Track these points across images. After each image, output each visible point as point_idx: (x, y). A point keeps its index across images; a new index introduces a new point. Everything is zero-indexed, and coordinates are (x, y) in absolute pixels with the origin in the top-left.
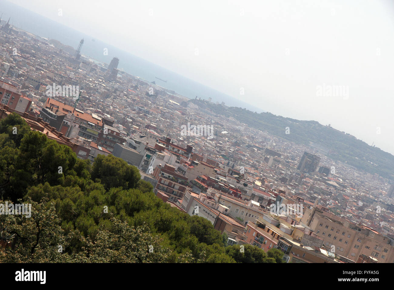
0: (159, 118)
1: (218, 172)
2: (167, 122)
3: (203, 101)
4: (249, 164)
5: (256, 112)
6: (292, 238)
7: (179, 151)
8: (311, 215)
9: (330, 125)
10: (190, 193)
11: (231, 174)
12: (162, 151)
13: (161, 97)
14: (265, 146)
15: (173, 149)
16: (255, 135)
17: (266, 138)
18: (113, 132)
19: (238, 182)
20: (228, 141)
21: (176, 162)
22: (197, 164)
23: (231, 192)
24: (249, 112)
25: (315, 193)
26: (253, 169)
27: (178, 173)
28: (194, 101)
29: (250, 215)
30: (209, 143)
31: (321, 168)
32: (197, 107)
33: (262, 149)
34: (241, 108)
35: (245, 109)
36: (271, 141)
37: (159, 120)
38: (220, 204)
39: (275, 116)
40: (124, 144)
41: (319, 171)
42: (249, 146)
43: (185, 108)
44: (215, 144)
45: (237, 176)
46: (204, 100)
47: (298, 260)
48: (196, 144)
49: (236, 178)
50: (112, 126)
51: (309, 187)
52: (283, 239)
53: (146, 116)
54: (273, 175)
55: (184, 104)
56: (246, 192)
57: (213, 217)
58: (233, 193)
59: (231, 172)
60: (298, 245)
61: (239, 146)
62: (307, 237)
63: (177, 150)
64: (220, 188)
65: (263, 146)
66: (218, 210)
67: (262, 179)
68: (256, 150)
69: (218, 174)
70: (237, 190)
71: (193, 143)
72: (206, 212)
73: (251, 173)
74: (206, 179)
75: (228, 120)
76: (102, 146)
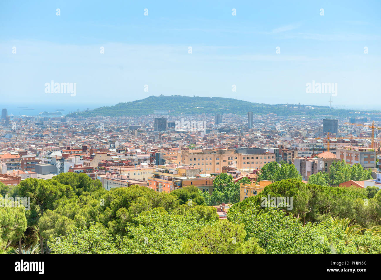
0: (52, 136)
1: (111, 154)
2: (58, 136)
3: (75, 113)
4: (124, 141)
5: (112, 106)
6: (179, 176)
7: (78, 152)
8: (182, 156)
9: (162, 95)
10: (100, 176)
11: (120, 153)
12: (68, 157)
13: (46, 122)
14: (128, 125)
15: (74, 152)
16: (118, 121)
17: (126, 120)
18: (29, 158)
19: (126, 156)
20: (103, 132)
21: (81, 160)
22: (95, 156)
23: (125, 164)
24: (108, 108)
25: (173, 141)
26: (127, 143)
27: (85, 166)
28: (69, 116)
29: (144, 173)
30: (91, 138)
31: (169, 124)
32: (72, 118)
33: (127, 128)
34: (101, 107)
35: (104, 107)
36: (130, 120)
37: (53, 138)
38: (122, 174)
39: (125, 103)
40: (40, 163)
41: (168, 127)
42: (118, 130)
43: (65, 123)
44: (96, 137)
45: (123, 152)
46: (75, 112)
48: (84, 143)
49: (123, 154)
50: (27, 155)
51: (168, 139)
52: (175, 179)
53: (42, 138)
54: (142, 141)
55: (63, 120)
56: (134, 160)
57: (126, 185)
58: (126, 163)
59: (118, 151)
60: (186, 178)
61: (111, 132)
62: (188, 171)
63: (77, 152)
64: (117, 165)
65: (126, 125)
66: (123, 178)
67: (137, 147)
68: (124, 130)
69: (111, 156)
70: (127, 161)
71: (82, 143)
72: (118, 184)
73: (128, 146)
74: (105, 162)
75: (96, 119)
76: (26, 170)
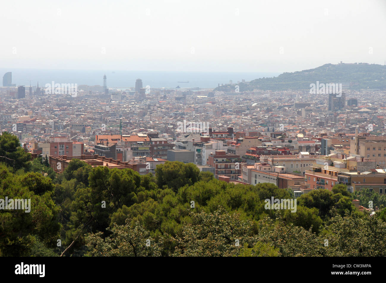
0: (195, 115)
1: (263, 140)
2: (203, 115)
3: (226, 86)
4: (286, 123)
5: (274, 77)
6: (347, 170)
7: (222, 135)
8: (357, 144)
9: (341, 62)
10: (247, 167)
11: (275, 137)
12: (208, 141)
13: (189, 97)
14: (293, 102)
15: (217, 135)
16: (281, 96)
17: (291, 96)
18: (161, 142)
19: (283, 142)
20: (260, 111)
21: (224, 145)
22: (242, 140)
23: (281, 152)
24: (268, 79)
25: (352, 124)
26: (291, 125)
27: (229, 154)
28: (219, 89)
29: (304, 165)
30: (245, 119)
31: (349, 102)
32: (223, 92)
33: (292, 105)
34: (260, 79)
35: (264, 78)
36: (297, 96)
37: (196, 117)
38: (275, 165)
39: (291, 74)
40: (174, 148)
41: (348, 105)
42: (280, 108)
43: (213, 98)
44: (251, 117)
45: (280, 137)
46: (226, 84)
47: (361, 187)
48: (234, 124)
49: (280, 139)
50: (158, 138)
51: (345, 121)
52: (340, 174)
53: (183, 117)
54: (310, 124)
55: (211, 94)
56: (293, 147)
57: (274, 179)
58: (283, 152)
59: (273, 135)
60: (356, 173)
61: (271, 111)
62: (360, 164)
63: (220, 136)
64: (269, 153)
65: (291, 103)
66: (276, 171)
67: (302, 131)
68: (287, 108)
69: (263, 142)
70: (284, 149)
71: (232, 124)
72: (266, 177)
73: (291, 130)
74: (255, 149)
75: (253, 93)
76: (156, 157)
